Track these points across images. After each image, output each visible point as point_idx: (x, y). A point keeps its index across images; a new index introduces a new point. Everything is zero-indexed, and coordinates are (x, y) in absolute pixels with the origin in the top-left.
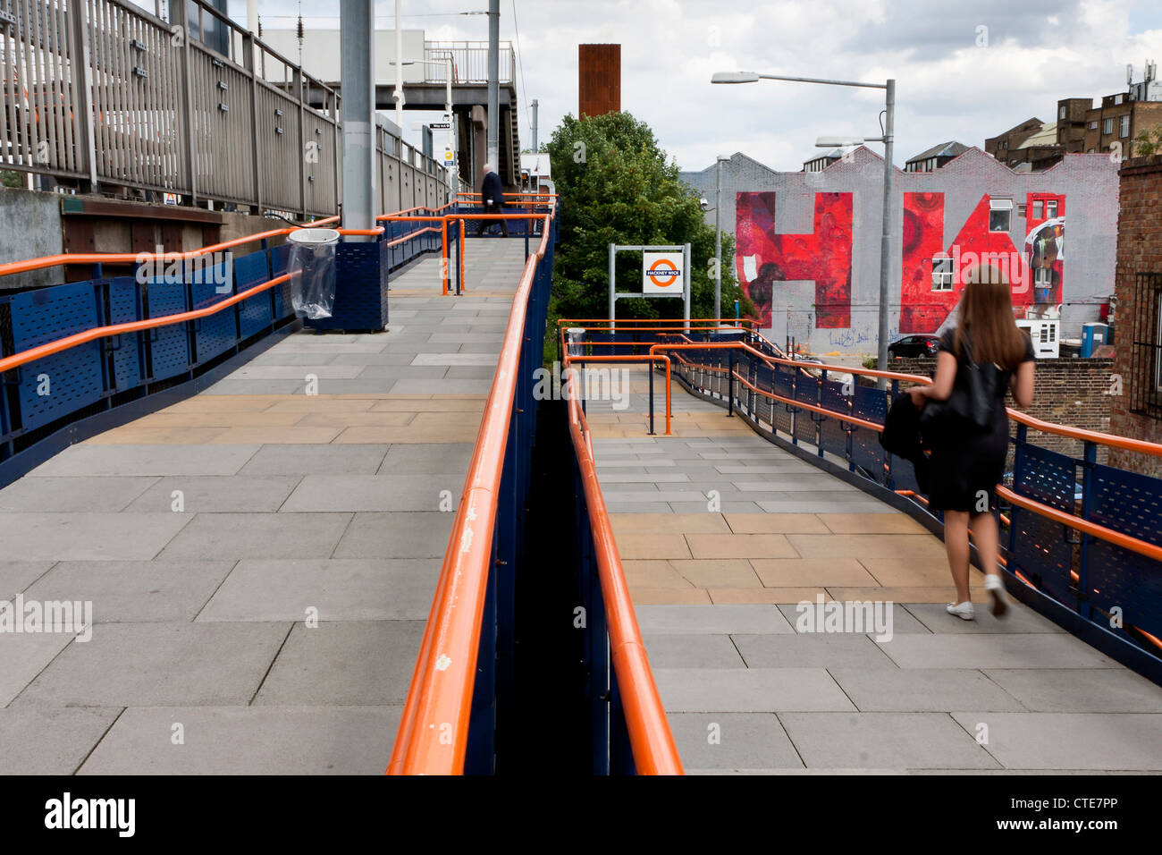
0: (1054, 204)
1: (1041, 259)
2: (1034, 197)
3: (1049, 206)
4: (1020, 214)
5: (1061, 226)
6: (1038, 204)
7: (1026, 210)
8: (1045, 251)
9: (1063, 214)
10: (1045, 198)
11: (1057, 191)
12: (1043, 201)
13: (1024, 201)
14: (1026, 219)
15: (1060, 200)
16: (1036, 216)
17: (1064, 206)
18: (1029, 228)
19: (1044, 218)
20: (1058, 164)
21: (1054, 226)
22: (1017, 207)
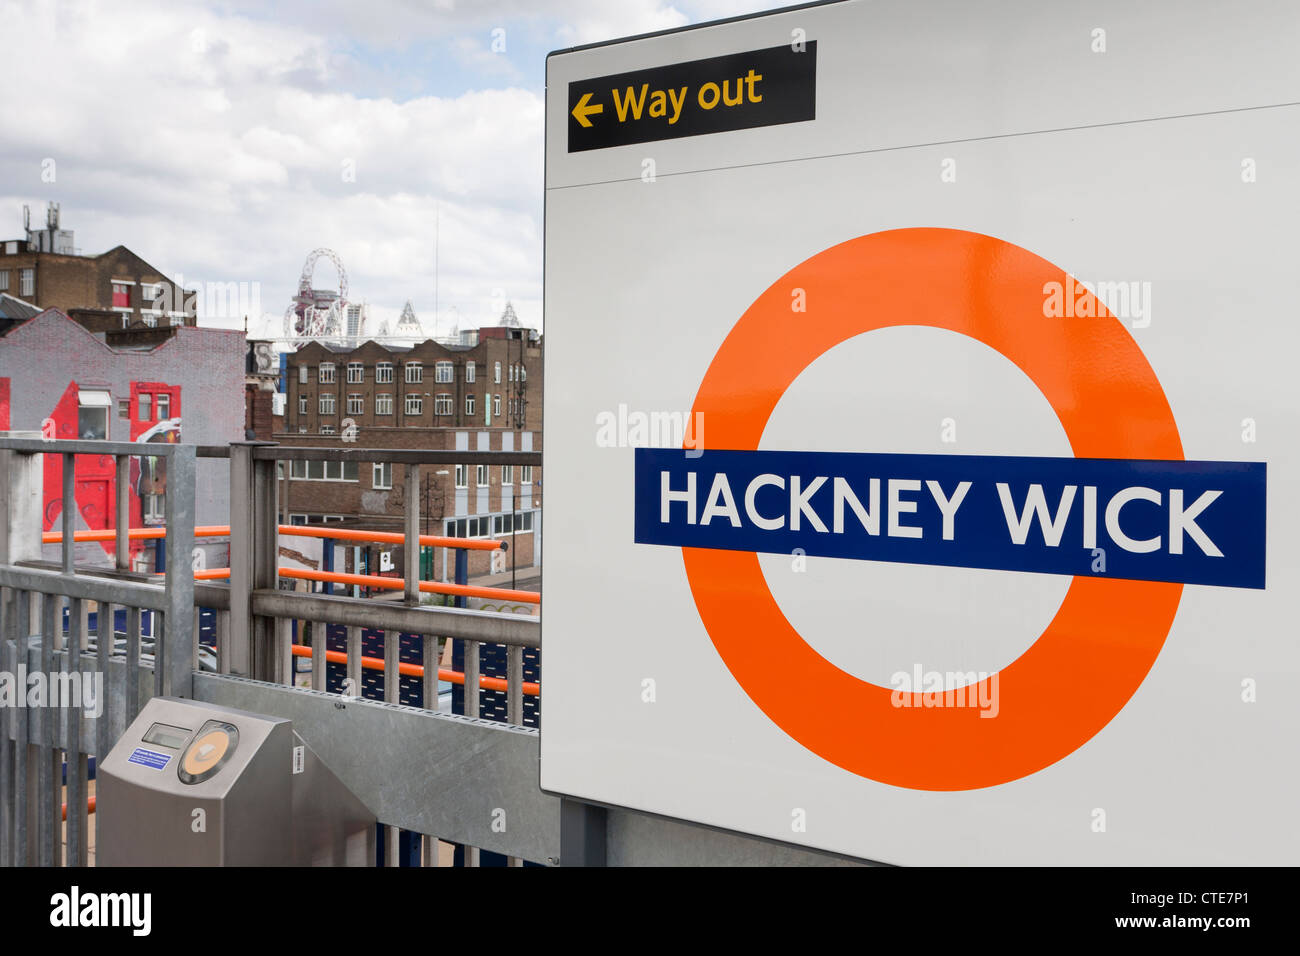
0: (165, 399)
1: (151, 481)
2: (139, 388)
3: (160, 402)
4: (121, 414)
5: (176, 432)
6: (144, 398)
7: (129, 408)
8: (157, 468)
9: (178, 415)
10: (154, 390)
11: (169, 380)
12: (151, 394)
13: (126, 393)
14: (129, 421)
15: (174, 393)
16: (143, 415)
17: (179, 403)
18: (135, 434)
19: (153, 421)
20: (170, 340)
21: (168, 432)
22: (118, 403)
